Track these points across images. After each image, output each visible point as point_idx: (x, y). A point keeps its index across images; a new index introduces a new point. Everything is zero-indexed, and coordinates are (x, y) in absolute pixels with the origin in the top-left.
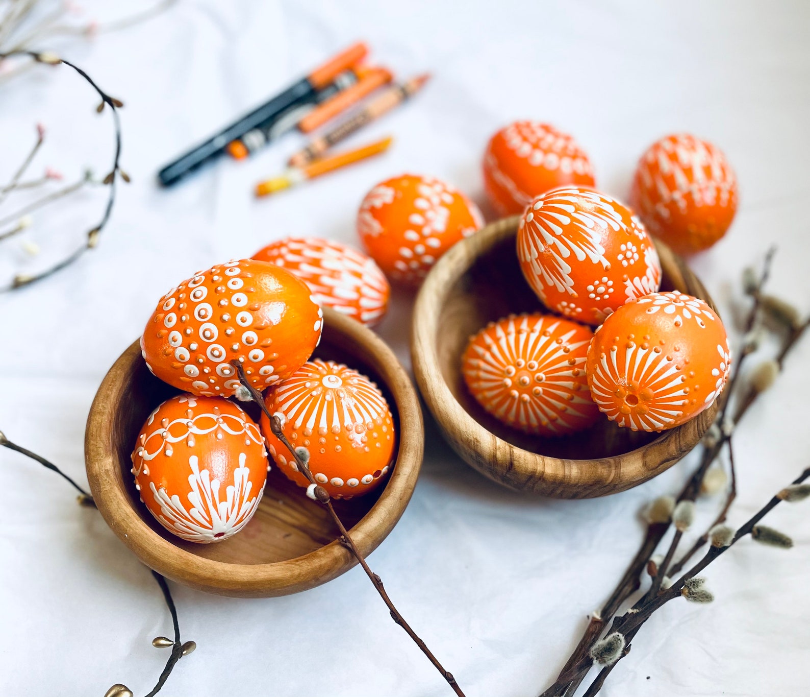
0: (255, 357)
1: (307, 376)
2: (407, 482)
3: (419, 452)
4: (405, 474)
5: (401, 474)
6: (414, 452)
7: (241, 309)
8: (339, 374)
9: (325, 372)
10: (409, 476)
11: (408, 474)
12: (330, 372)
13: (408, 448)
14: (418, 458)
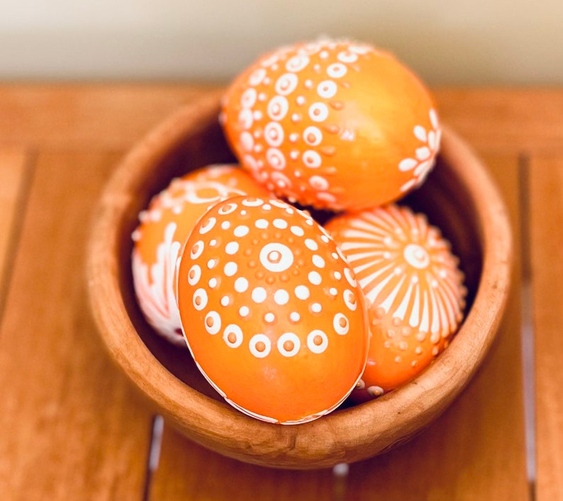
0: (310, 161)
1: (392, 227)
2: (420, 397)
3: (460, 372)
4: (422, 387)
5: (419, 384)
6: (451, 368)
7: (321, 100)
8: (433, 252)
9: (415, 239)
10: (426, 392)
11: (427, 389)
12: (422, 242)
13: (448, 359)
14: (455, 378)
